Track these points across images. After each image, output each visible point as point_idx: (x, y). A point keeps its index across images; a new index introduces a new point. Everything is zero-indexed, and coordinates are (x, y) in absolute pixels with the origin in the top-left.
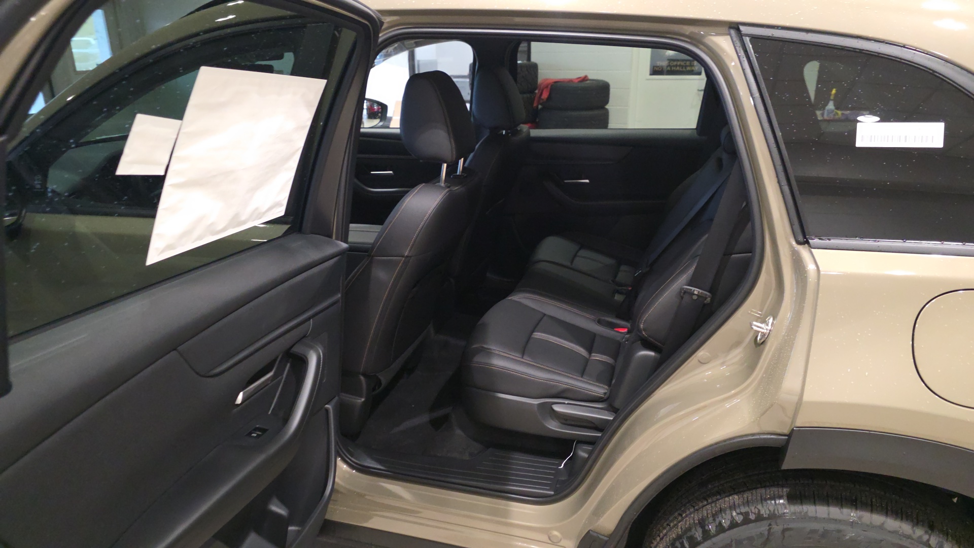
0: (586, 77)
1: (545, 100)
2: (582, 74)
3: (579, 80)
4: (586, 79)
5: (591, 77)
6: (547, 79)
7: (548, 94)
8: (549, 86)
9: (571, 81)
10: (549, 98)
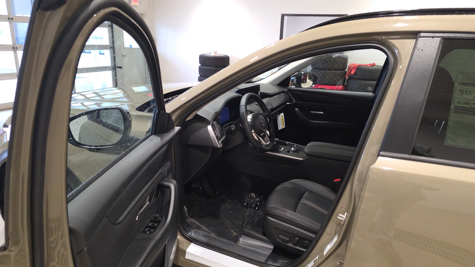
0: (374, 64)
1: (353, 74)
2: (372, 63)
3: (371, 65)
4: (374, 65)
5: (376, 64)
6: (354, 64)
7: (355, 71)
8: (356, 68)
9: (367, 65)
10: (355, 73)
